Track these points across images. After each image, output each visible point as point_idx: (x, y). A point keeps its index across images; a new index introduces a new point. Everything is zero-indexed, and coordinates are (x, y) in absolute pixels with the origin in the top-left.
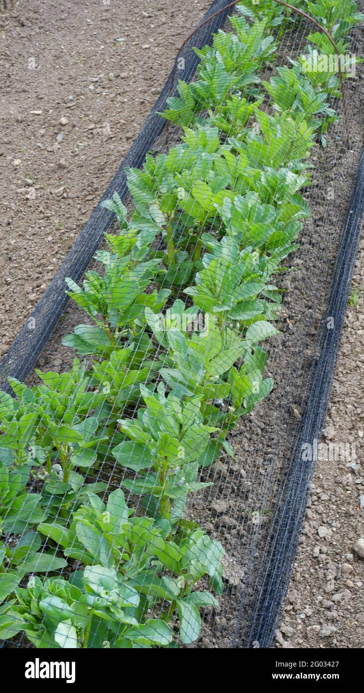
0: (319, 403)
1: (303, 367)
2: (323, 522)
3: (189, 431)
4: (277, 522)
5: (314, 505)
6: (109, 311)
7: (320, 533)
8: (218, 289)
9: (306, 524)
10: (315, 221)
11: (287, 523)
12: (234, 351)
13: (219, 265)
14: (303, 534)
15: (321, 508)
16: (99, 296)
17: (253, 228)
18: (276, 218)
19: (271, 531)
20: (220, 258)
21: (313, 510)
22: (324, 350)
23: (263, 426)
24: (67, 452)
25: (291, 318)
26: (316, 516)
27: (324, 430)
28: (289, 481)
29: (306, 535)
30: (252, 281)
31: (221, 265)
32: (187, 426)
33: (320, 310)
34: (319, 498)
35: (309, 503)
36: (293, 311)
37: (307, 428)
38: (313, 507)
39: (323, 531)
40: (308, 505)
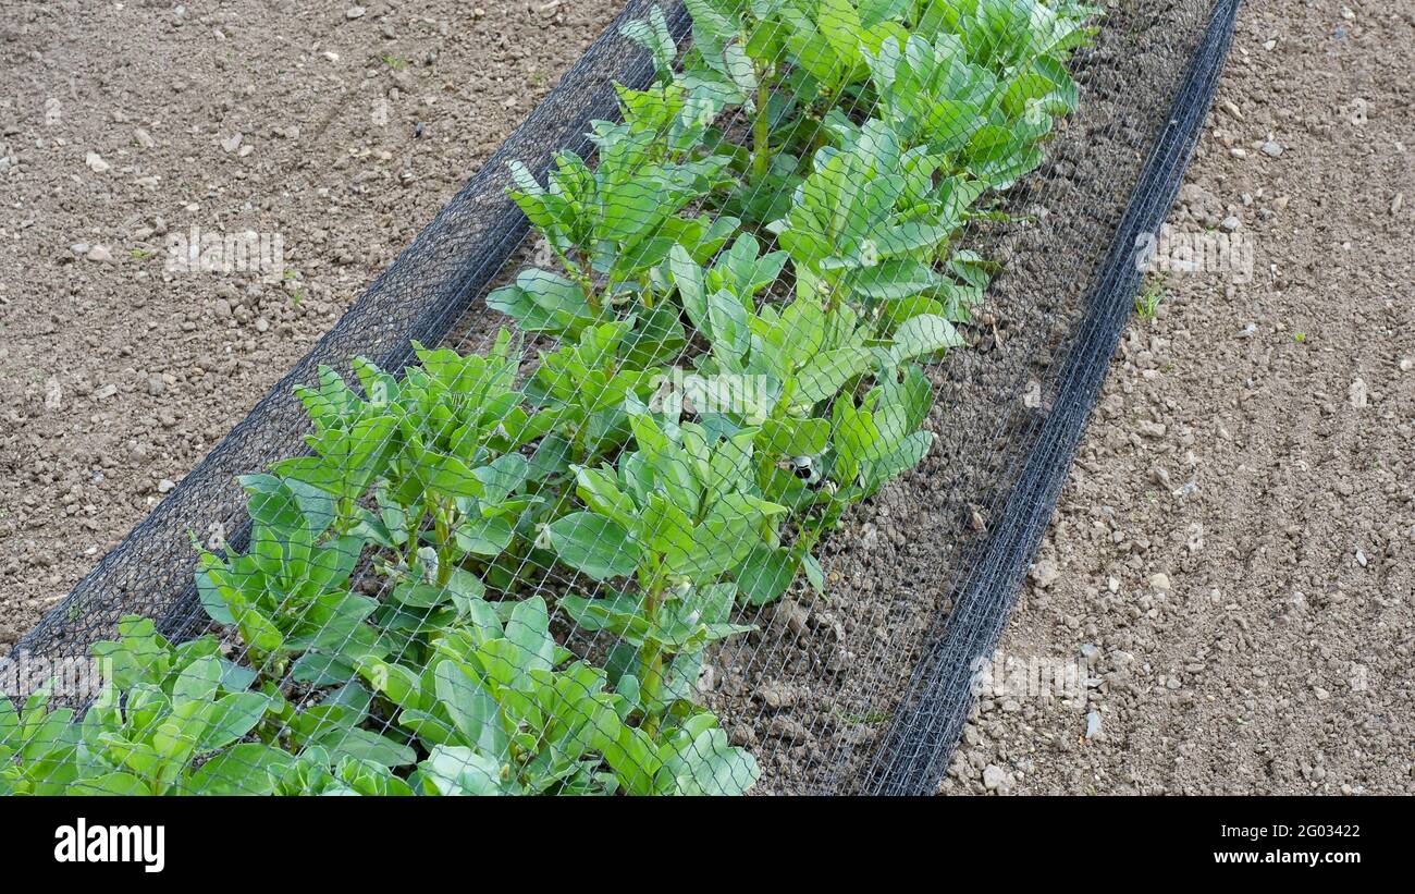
0: (1032, 507)
1: (1009, 429)
2: (999, 757)
3: (721, 504)
4: (894, 742)
5: (986, 719)
6: (594, 242)
7: (986, 779)
8: (839, 223)
9: (960, 756)
10: (1091, 133)
11: (916, 746)
12: (849, 355)
13: (846, 170)
14: (949, 775)
15: (999, 728)
16: (578, 206)
17: (939, 110)
18: (993, 95)
19: (878, 758)
20: (851, 156)
21: (981, 729)
22: (1062, 399)
23: (902, 540)
24: (451, 520)
25: (1003, 325)
26: (985, 743)
27: (1033, 566)
28: (937, 659)
29: (956, 778)
30: (917, 219)
31: (852, 170)
32: (718, 494)
33: (1069, 316)
34: (999, 706)
35: (975, 714)
36: (1010, 312)
37: (998, 552)
38: (981, 722)
39: (994, 776)
40: (970, 717)
